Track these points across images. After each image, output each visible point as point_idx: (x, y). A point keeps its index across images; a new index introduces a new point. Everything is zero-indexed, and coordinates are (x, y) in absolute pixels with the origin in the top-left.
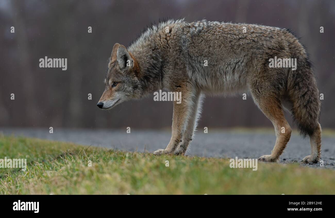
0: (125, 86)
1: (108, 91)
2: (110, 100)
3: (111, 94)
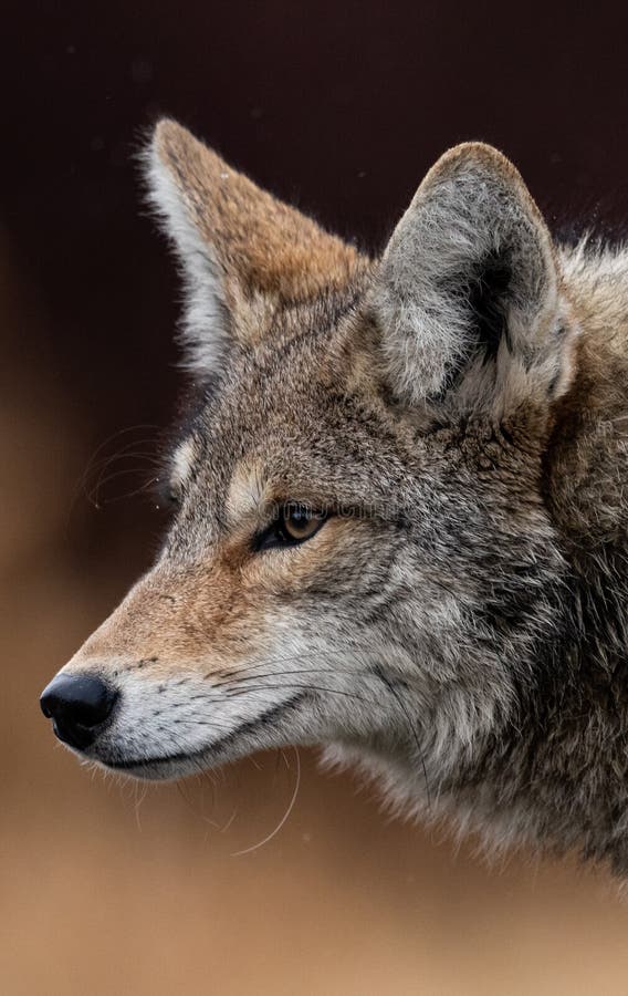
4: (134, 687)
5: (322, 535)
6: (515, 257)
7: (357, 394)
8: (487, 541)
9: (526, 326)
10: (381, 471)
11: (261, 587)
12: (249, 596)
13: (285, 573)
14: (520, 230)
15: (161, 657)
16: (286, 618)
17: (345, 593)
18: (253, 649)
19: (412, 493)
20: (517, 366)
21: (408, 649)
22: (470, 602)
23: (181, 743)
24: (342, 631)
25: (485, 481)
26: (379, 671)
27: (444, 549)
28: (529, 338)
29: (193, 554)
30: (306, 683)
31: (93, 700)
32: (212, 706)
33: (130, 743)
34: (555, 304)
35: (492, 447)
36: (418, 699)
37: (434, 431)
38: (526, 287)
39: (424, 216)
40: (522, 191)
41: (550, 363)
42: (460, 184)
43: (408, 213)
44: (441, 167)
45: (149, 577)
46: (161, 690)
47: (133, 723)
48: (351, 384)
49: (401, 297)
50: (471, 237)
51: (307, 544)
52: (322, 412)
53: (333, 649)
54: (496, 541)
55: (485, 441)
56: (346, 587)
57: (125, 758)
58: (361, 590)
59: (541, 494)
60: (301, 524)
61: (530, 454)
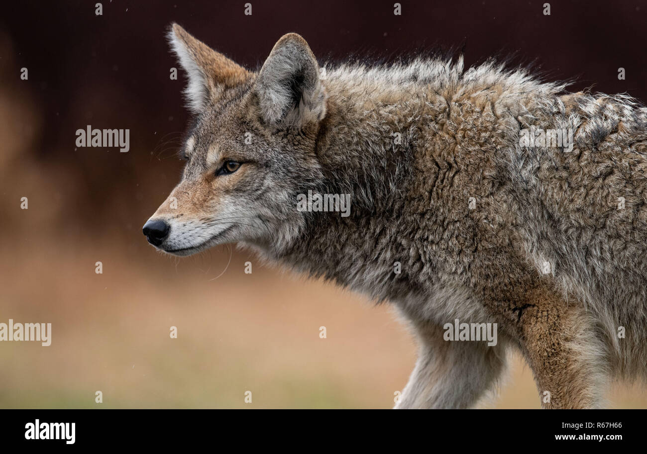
0: (269, 182)
1: (194, 184)
2: (196, 221)
3: (205, 201)
4: (175, 225)
5: (240, 170)
6: (306, 72)
7: (251, 121)
8: (297, 171)
9: (309, 95)
10: (260, 147)
11: (219, 189)
12: (215, 192)
13: (227, 183)
14: (308, 63)
15: (184, 214)
16: (228, 199)
17: (247, 190)
18: (216, 210)
19: (271, 155)
20: (307, 109)
21: (270, 209)
22: (291, 192)
23: (192, 243)
24: (247, 203)
25: (296, 149)
26: (260, 217)
27: (282, 174)
28: (312, 99)
29: (195, 177)
30: (234, 221)
31: (162, 229)
32: (203, 230)
33: (174, 243)
34: (320, 88)
35: (298, 137)
36: (273, 226)
37: (278, 133)
38: (309, 82)
39: (275, 59)
40: (308, 49)
41: (318, 108)
42: (287, 48)
43: (269, 58)
44: (280, 42)
45: (179, 185)
46: (184, 225)
47: (175, 237)
48: (249, 117)
49: (266, 87)
50: (291, 65)
51: (234, 173)
52: (239, 127)
53: (244, 209)
54: (300, 170)
55: (296, 135)
56: (248, 188)
57: (173, 249)
58: (254, 189)
59: (316, 153)
60: (233, 166)
61: (312, 139)
